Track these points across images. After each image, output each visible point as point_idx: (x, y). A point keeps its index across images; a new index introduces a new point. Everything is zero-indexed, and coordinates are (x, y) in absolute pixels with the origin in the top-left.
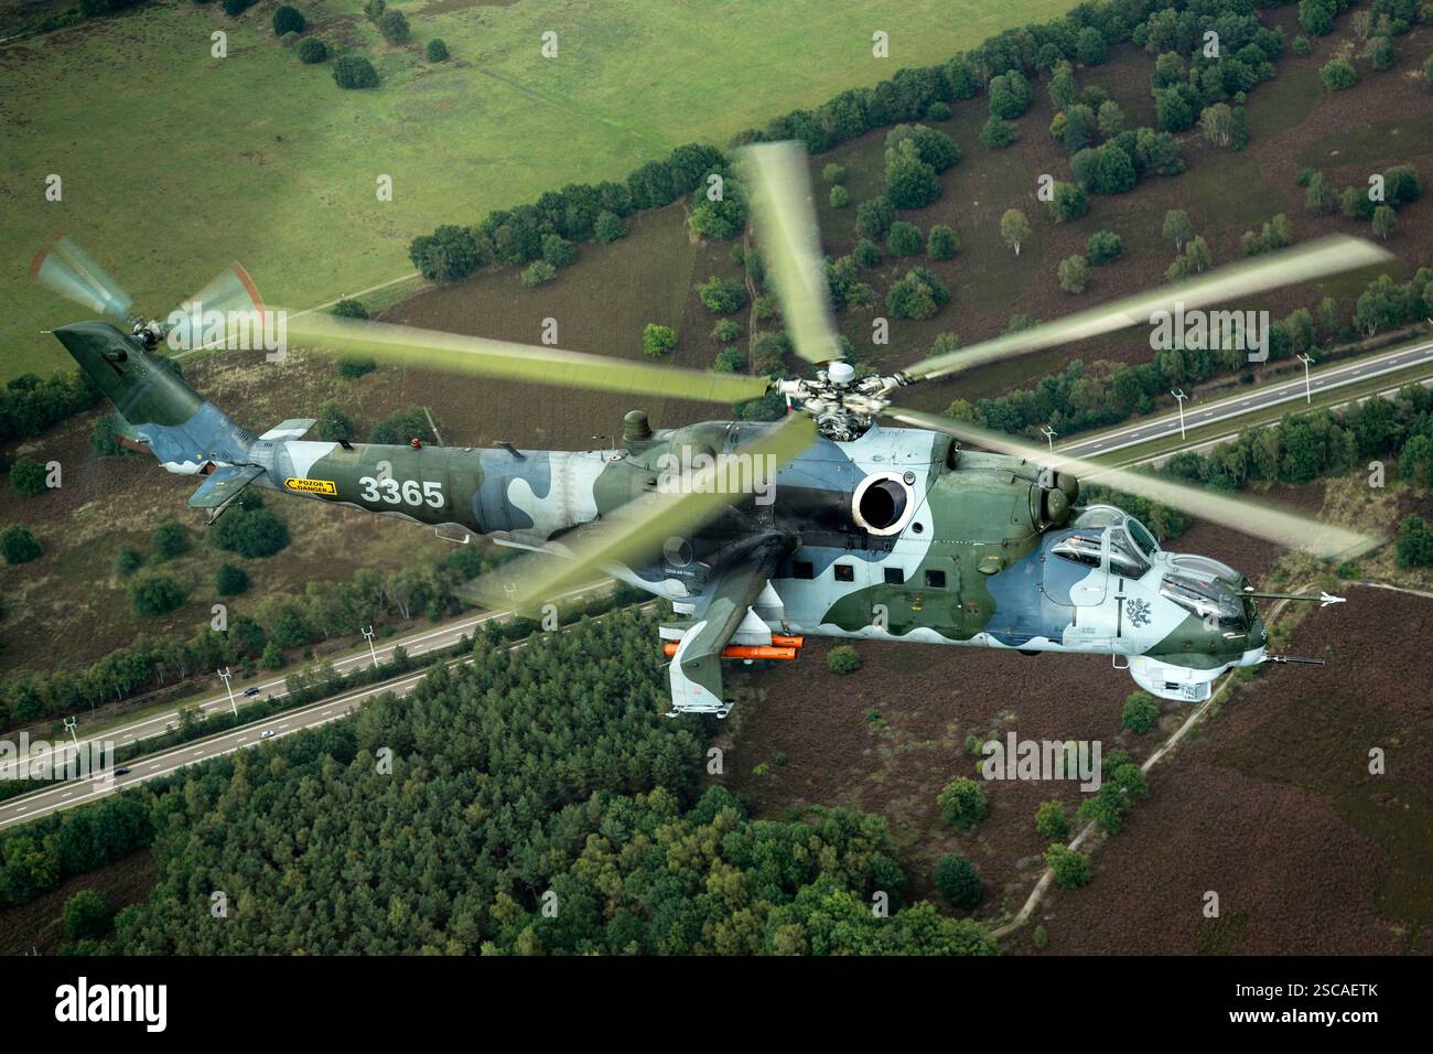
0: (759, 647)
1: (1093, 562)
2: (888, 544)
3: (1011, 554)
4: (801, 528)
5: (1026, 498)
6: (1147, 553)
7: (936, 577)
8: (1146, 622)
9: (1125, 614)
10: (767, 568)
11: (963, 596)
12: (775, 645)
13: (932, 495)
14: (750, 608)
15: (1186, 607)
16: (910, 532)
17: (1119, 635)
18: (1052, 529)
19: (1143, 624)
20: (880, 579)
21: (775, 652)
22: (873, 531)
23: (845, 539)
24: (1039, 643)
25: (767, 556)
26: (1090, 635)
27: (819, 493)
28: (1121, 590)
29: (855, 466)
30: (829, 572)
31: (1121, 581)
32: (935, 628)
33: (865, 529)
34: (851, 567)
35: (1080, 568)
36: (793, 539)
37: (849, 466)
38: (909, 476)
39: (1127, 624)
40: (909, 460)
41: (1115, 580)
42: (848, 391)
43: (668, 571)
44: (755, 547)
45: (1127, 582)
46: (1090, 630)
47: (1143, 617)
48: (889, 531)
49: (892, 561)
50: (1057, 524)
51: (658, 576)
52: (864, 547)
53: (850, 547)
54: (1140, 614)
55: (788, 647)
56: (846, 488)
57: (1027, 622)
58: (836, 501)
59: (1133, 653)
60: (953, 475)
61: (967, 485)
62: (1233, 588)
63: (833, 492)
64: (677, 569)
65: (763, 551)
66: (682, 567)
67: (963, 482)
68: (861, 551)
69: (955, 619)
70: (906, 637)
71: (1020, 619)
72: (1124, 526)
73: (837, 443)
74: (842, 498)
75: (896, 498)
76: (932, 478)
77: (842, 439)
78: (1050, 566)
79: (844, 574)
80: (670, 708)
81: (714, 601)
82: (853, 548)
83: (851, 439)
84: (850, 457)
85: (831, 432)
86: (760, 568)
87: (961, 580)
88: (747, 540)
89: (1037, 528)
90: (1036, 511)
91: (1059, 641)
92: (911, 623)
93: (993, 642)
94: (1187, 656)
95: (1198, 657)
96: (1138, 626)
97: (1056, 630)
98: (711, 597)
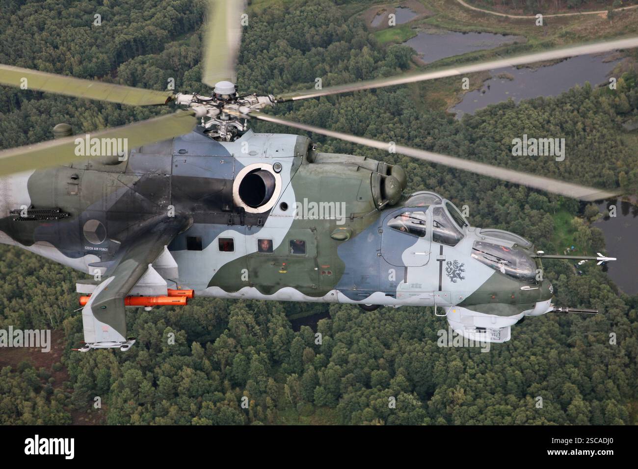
0: (158, 297)
1: (420, 233)
2: (260, 220)
3: (356, 225)
4: (193, 209)
5: (368, 181)
6: (461, 226)
7: (297, 246)
8: (461, 278)
9: (444, 272)
10: (165, 237)
11: (320, 260)
12: (170, 295)
13: (296, 180)
14: (150, 265)
15: (491, 267)
16: (278, 210)
17: (440, 289)
18: (388, 206)
19: (458, 280)
20: (254, 249)
21: (170, 300)
22: (249, 210)
23: (226, 216)
24: (377, 298)
25: (165, 230)
26: (417, 290)
27: (207, 181)
28: (441, 254)
29: (235, 160)
30: (214, 244)
31: (441, 248)
32: (297, 288)
33: (243, 208)
34: (232, 240)
35: (410, 237)
36: (186, 218)
37: (231, 159)
38: (278, 167)
39: (446, 280)
40: (277, 154)
41: (436, 246)
42: (229, 101)
43: (87, 248)
44: (156, 224)
45: (446, 248)
46: (418, 286)
47: (459, 275)
48: (262, 209)
49: (263, 233)
50: (392, 202)
51: (79, 253)
52: (242, 223)
53: (231, 223)
54: (456, 272)
55: (181, 296)
56: (227, 177)
57: (368, 280)
58: (221, 187)
59: (451, 304)
60: (311, 165)
61: (322, 173)
62: (528, 252)
63: (218, 180)
64: (93, 246)
65: (162, 226)
66: (98, 244)
67: (320, 170)
68: (239, 227)
69: (312, 280)
70: (274, 296)
71: (363, 278)
72: (443, 205)
73: (222, 143)
74: (225, 184)
75: (267, 183)
76: (295, 169)
77: (225, 140)
78: (387, 236)
79: (227, 245)
80: (83, 345)
81: (121, 262)
82: (233, 224)
83: (232, 140)
84: (231, 154)
85: (216, 135)
86: (160, 237)
87: (317, 247)
88: (149, 220)
89: (377, 206)
90: (376, 191)
91: (393, 296)
92: (278, 284)
93: (342, 298)
94: (493, 305)
95: (502, 306)
96: (455, 282)
97: (391, 286)
98: (119, 260)
